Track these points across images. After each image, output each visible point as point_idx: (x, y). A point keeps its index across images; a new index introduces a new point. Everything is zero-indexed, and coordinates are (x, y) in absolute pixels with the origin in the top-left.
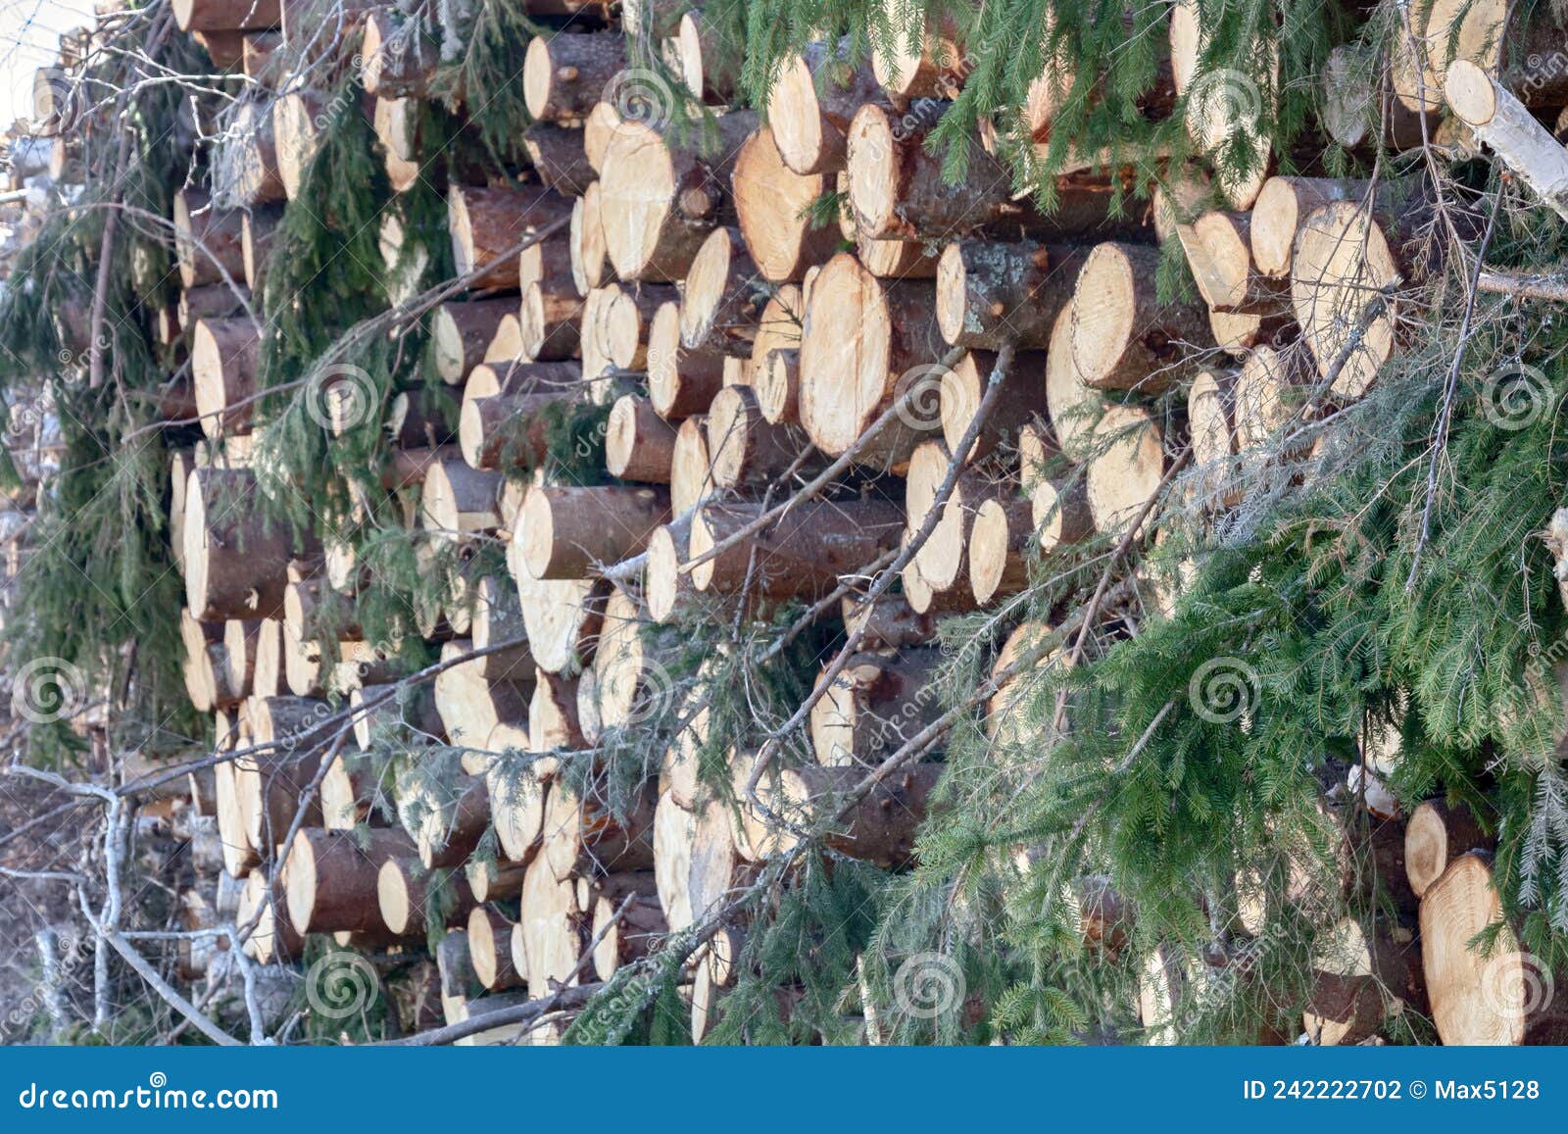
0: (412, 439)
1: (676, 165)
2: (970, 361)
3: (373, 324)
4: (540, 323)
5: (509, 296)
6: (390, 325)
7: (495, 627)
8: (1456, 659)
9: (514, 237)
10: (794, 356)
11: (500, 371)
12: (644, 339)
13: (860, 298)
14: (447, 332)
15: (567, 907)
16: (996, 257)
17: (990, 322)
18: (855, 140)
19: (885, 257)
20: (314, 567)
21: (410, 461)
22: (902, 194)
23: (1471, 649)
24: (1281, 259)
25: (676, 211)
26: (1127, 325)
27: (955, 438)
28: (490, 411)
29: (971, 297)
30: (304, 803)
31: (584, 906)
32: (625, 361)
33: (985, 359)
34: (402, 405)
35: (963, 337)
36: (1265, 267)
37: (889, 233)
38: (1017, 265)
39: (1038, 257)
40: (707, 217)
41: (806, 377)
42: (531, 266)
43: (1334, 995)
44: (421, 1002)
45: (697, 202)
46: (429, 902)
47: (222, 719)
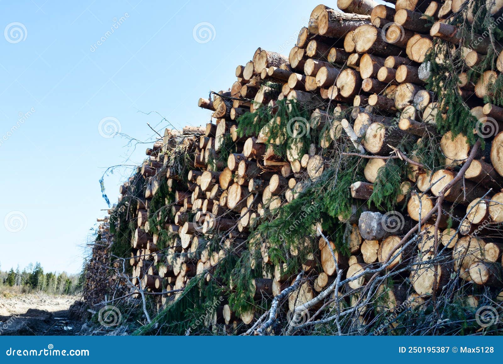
0: (168, 222)
1: (212, 176)
2: (252, 195)
3: (164, 207)
4: (186, 207)
5: (182, 205)
6: (166, 207)
7: (177, 244)
8: (336, 205)
9: (184, 197)
10: (227, 197)
11: (181, 212)
12: (202, 204)
13: (237, 188)
14: (174, 209)
15: (183, 281)
16: (258, 181)
17: (256, 189)
18: (240, 165)
19: (241, 182)
20: (152, 241)
21: (167, 225)
22: (246, 171)
23: (338, 203)
24: (306, 164)
25: (211, 181)
26: (277, 184)
27: (248, 206)
28: (179, 216)
29: (254, 185)
30: (146, 271)
31: (185, 280)
32: (199, 207)
33: (254, 195)
34: (167, 218)
35: (252, 191)
36: (303, 166)
37: (243, 177)
38: (260, 182)
39: (263, 181)
40: (215, 183)
41: (228, 200)
42: (186, 201)
43: (308, 263)
44: (158, 300)
45: (214, 181)
46: (163, 283)
47: (134, 267)
